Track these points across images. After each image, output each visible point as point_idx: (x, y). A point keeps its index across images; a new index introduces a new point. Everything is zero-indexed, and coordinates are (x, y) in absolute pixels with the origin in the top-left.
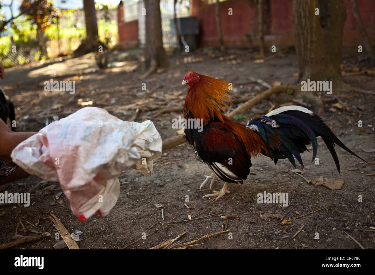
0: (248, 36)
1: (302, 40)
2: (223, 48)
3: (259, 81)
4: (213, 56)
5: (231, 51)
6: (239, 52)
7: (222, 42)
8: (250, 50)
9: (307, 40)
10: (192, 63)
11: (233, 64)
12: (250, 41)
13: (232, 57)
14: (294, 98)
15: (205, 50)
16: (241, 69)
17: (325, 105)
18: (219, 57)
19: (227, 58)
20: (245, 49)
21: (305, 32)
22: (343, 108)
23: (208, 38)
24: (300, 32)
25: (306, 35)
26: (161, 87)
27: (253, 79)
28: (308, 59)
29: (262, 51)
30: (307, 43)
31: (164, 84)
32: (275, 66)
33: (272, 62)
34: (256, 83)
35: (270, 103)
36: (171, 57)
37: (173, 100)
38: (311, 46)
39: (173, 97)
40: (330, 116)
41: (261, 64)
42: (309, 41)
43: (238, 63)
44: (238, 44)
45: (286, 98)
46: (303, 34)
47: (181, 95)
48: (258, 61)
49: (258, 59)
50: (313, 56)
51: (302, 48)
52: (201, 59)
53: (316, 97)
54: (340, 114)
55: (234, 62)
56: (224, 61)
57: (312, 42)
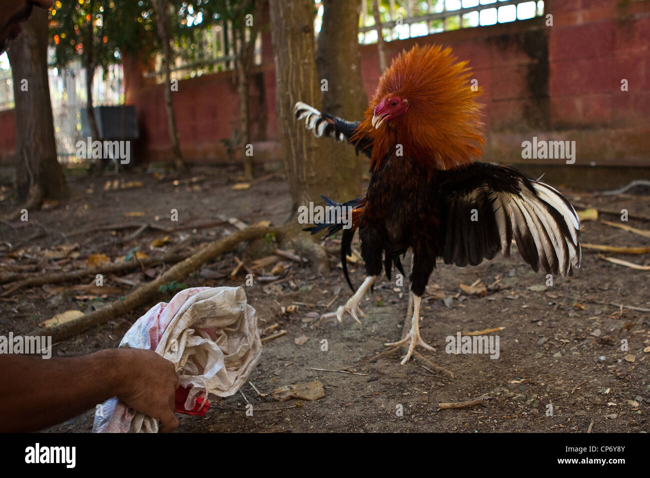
0: (227, 142)
1: (292, 147)
2: (179, 163)
3: (232, 220)
4: (161, 177)
5: (195, 170)
6: (209, 171)
7: (177, 152)
8: (232, 168)
9: (301, 146)
10: (119, 190)
11: (193, 192)
12: (230, 151)
13: (194, 179)
14: (279, 248)
15: (151, 168)
16: (206, 201)
17: (330, 257)
18: (173, 180)
19: (187, 182)
20: (224, 165)
21: (298, 132)
22: (357, 262)
23: (159, 146)
24: (290, 132)
25: (298, 137)
26: (42, 236)
27: (222, 217)
28: (305, 180)
29: (248, 168)
30: (302, 152)
31: (48, 230)
32: (267, 194)
33: (264, 188)
34: (227, 224)
35: (237, 259)
36: (81, 180)
37: (56, 260)
38: (309, 156)
39: (58, 255)
40: (337, 276)
41: (243, 190)
42: (304, 148)
43: (205, 190)
44: (212, 156)
45: (265, 249)
46: (294, 135)
47: (76, 250)
48: (239, 186)
49: (241, 182)
50: (313, 174)
51: (294, 160)
52: (138, 184)
53: (316, 245)
54: (354, 273)
55: (197, 188)
56: (180, 185)
57: (309, 150)
